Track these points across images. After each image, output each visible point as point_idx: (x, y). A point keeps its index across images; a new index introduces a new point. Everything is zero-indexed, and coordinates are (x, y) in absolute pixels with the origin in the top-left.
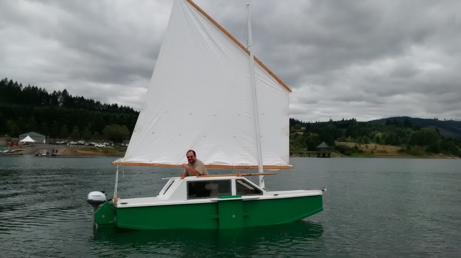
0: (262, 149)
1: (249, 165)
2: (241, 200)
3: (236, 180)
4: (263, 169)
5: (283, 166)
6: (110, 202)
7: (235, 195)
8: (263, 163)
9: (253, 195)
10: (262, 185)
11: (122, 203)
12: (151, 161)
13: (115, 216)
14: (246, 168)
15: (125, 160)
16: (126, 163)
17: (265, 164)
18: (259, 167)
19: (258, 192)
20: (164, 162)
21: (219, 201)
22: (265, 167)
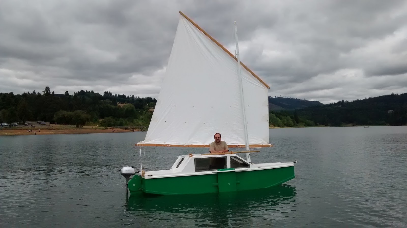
0: (248, 132)
1: (239, 145)
2: (235, 171)
3: (231, 157)
4: (250, 147)
5: (264, 145)
6: (137, 174)
7: (230, 168)
8: (249, 143)
9: (243, 168)
10: (248, 160)
11: (149, 176)
12: (165, 143)
13: (142, 184)
14: (236, 147)
15: (145, 142)
16: (146, 144)
17: (250, 144)
18: (246, 146)
19: (246, 165)
20: (174, 143)
21: (218, 173)
22: (251, 146)
